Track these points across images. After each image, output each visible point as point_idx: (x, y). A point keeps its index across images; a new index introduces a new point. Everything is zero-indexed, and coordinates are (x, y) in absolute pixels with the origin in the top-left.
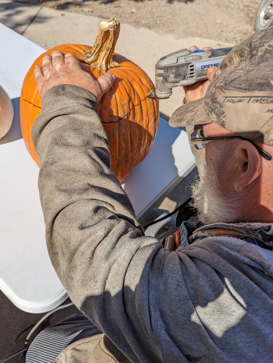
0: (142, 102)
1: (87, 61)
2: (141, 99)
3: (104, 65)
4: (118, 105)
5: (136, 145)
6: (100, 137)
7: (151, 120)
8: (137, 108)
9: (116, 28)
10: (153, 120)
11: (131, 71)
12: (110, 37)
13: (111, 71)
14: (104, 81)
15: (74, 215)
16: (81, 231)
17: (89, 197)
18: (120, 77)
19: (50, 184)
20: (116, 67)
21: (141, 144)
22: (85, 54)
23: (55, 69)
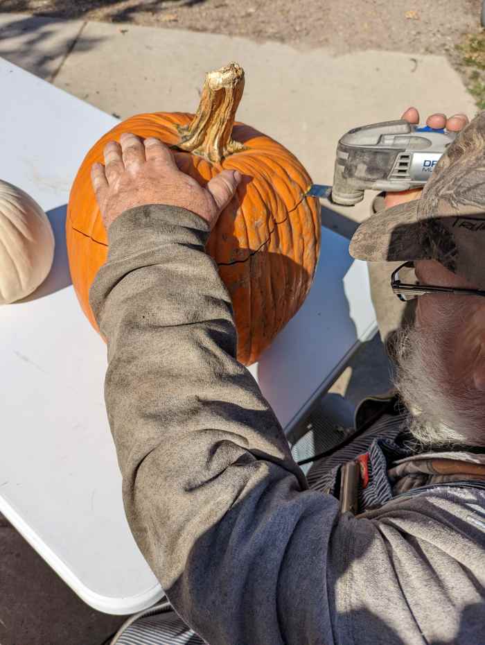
0: (291, 215)
1: (185, 146)
2: (289, 209)
3: (217, 152)
4: (248, 228)
5: (281, 294)
6: (216, 302)
7: (307, 245)
8: (283, 228)
9: (238, 83)
10: (310, 244)
11: (267, 156)
12: (227, 100)
13: (231, 160)
14: (220, 188)
15: (174, 464)
16: (189, 496)
17: (200, 428)
18: (248, 173)
19: (128, 400)
20: (237, 151)
21: (291, 291)
22: (179, 132)
23: (129, 172)
